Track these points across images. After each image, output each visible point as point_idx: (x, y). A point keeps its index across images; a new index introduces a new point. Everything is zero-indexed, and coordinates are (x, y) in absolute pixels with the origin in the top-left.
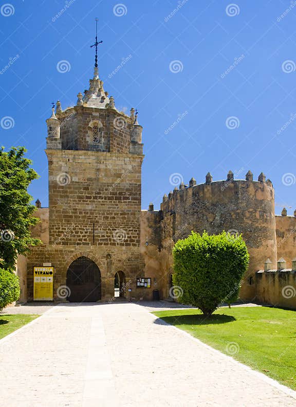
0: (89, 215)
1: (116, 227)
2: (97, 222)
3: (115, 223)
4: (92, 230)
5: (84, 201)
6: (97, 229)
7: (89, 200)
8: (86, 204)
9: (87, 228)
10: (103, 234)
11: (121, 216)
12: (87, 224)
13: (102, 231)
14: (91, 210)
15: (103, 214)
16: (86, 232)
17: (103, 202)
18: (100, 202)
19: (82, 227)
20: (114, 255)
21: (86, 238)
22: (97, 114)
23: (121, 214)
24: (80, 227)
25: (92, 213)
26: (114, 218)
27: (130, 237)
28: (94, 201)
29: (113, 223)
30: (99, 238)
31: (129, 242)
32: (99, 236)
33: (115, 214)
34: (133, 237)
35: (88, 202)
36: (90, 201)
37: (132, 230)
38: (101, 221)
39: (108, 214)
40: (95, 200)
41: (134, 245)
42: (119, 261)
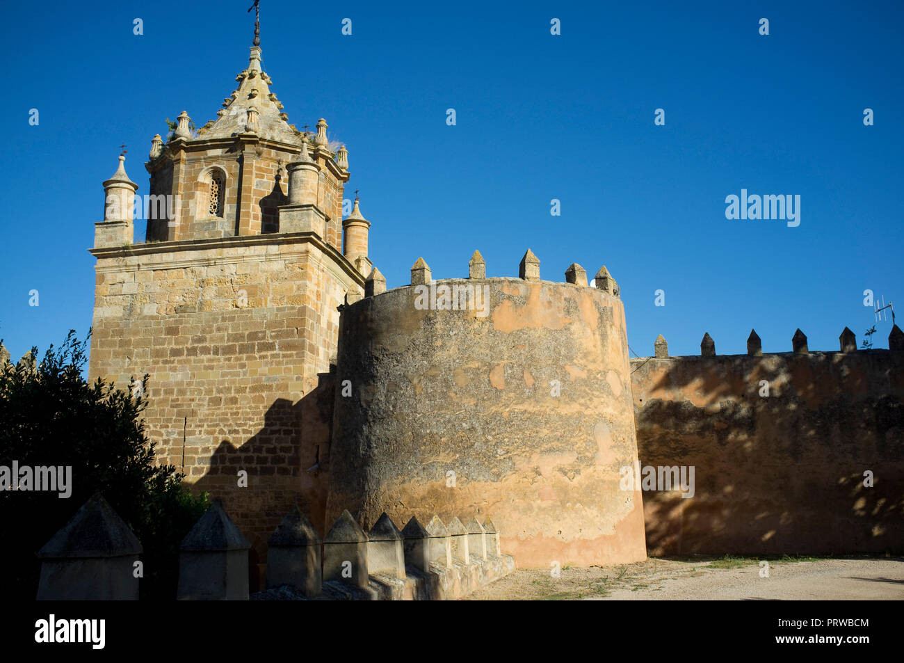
0: (175, 397)
1: (240, 425)
2: (193, 413)
3: (237, 413)
4: (179, 434)
5: (165, 362)
6: (192, 433)
7: (177, 358)
8: (171, 369)
9: (170, 430)
10: (207, 445)
11: (253, 395)
12: (169, 420)
13: (204, 436)
14: (181, 383)
15: (209, 392)
16: (166, 442)
17: (209, 360)
18: (202, 361)
19: (158, 429)
20: (232, 500)
21: (165, 455)
22: (218, 152)
23: (254, 389)
24: (152, 428)
25: (182, 392)
26: (234, 401)
27: (272, 451)
28: (188, 361)
29: (232, 414)
30: (196, 456)
31: (269, 465)
32: (195, 451)
33: (238, 391)
34: (282, 449)
35: (175, 364)
36: (179, 362)
37: (278, 431)
38: (204, 411)
39: (219, 391)
40: (192, 358)
41: (284, 472)
42: (245, 516)
